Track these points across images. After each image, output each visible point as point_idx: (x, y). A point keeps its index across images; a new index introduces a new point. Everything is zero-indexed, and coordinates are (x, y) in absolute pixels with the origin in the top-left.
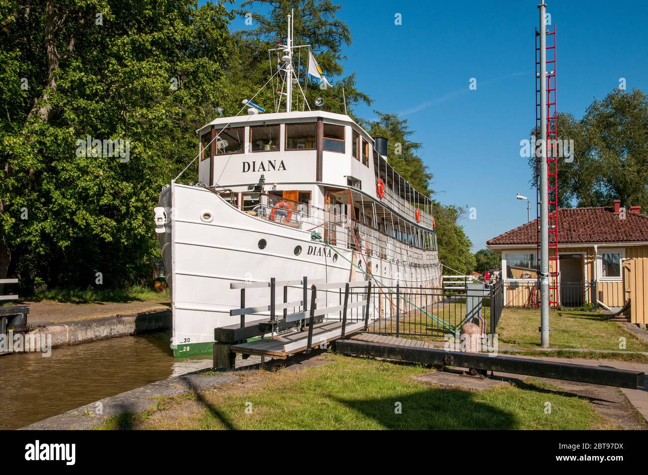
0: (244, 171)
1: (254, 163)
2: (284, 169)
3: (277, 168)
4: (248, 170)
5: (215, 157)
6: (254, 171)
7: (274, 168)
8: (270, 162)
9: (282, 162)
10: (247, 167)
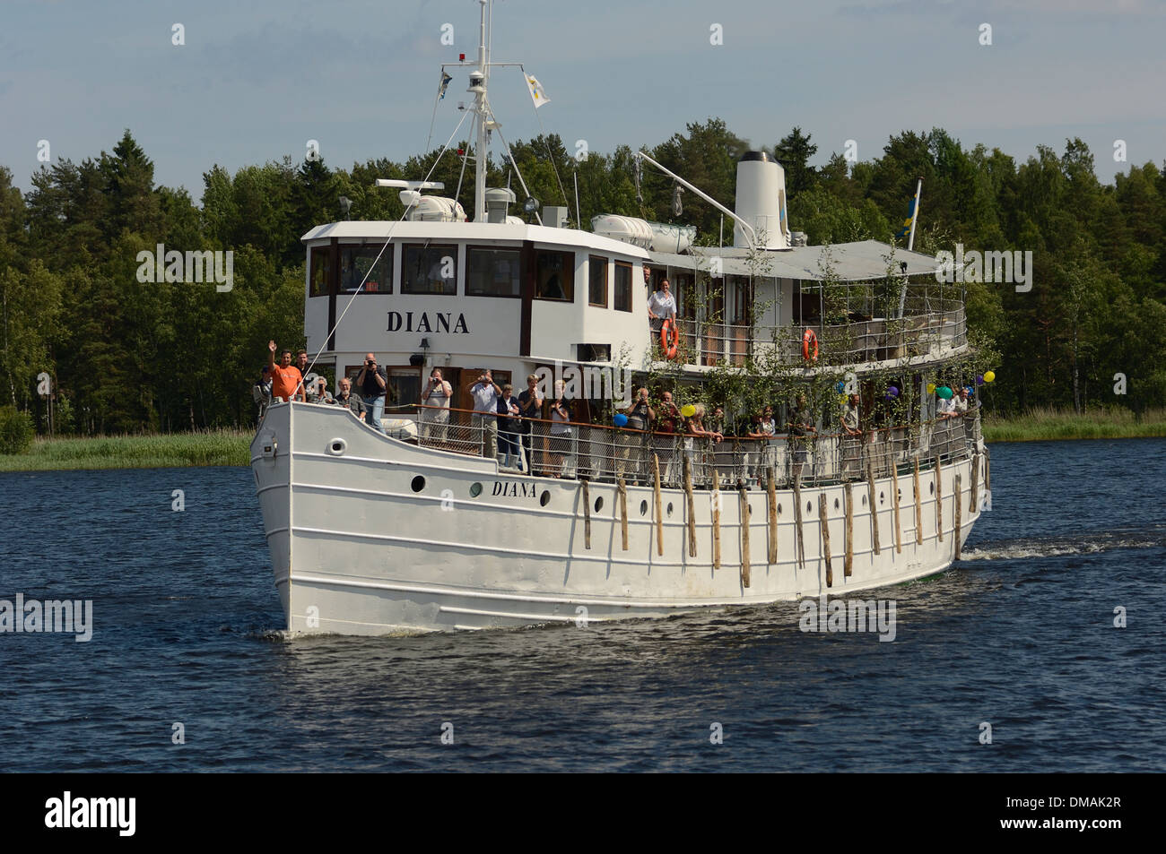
0: (390, 328)
1: (410, 315)
2: (465, 331)
3: (452, 328)
5: (338, 296)
6: (409, 329)
7: (447, 327)
8: (440, 316)
9: (462, 318)
10: (395, 322)
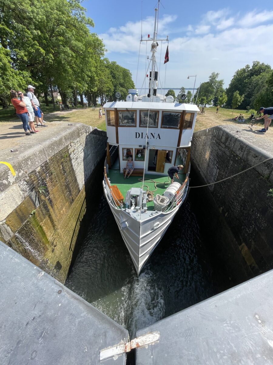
0: (136, 137)
1: (142, 133)
2: (160, 138)
4: (139, 137)
6: (142, 138)
7: (154, 137)
8: (152, 134)
9: (159, 135)
10: (137, 135)
